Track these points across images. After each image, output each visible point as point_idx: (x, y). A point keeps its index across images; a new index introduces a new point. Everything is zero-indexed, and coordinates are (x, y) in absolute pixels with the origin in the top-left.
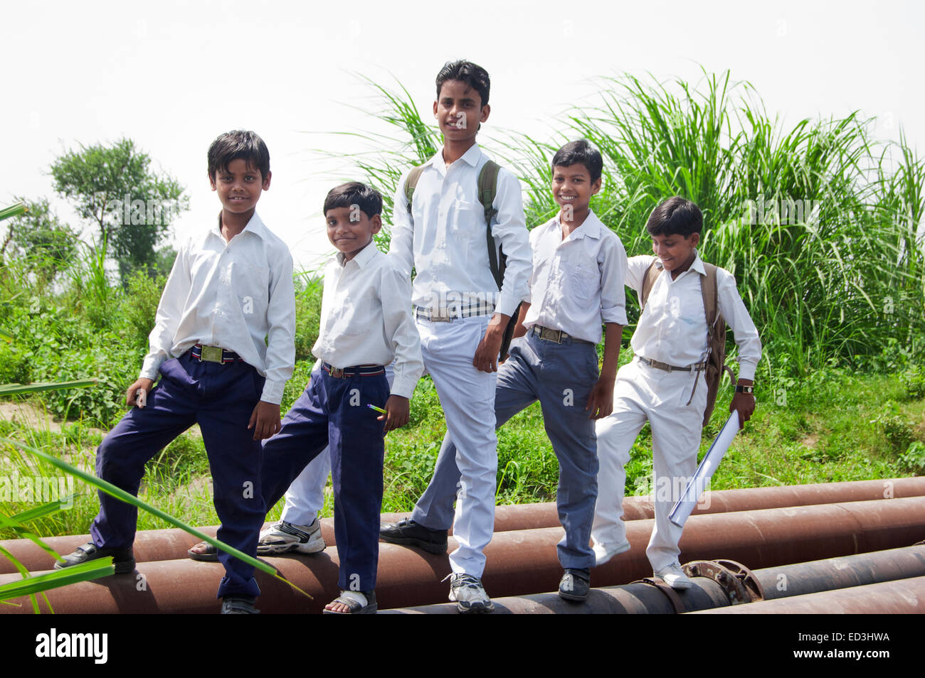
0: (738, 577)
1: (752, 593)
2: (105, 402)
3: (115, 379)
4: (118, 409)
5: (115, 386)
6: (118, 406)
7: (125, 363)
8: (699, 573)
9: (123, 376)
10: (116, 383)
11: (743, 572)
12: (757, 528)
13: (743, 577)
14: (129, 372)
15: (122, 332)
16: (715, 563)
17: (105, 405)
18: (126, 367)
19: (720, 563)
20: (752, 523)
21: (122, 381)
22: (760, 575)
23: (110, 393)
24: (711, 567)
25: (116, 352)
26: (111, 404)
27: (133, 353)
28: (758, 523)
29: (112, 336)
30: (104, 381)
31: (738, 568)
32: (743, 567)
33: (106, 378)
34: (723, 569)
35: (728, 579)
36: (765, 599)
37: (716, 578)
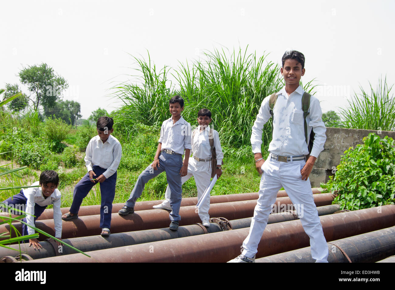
0: (225, 223)
1: (229, 227)
2: (37, 161)
3: (40, 153)
4: (41, 163)
5: (40, 156)
6: (41, 162)
7: (44, 148)
8: (213, 221)
9: (43, 152)
10: (41, 154)
11: (227, 221)
12: (234, 207)
13: (226, 223)
14: (45, 151)
15: (43, 137)
16: (218, 219)
17: (37, 162)
18: (44, 149)
20: (232, 206)
21: (43, 154)
22: (232, 222)
23: (39, 158)
24: (217, 220)
25: (41, 144)
26: (39, 162)
27: (46, 144)
28: (235, 206)
29: (40, 138)
30: (37, 154)
31: (225, 220)
32: (226, 220)
33: (38, 153)
34: (220, 220)
35: (222, 223)
36: (233, 229)
37: (218, 223)
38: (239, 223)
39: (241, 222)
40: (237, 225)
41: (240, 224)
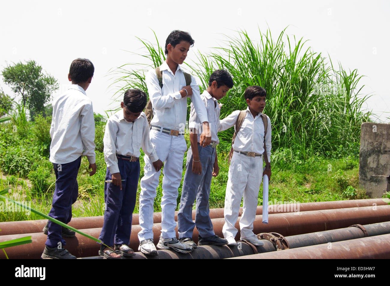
0: (279, 239)
1: (285, 246)
2: (25, 167)
3: (29, 158)
4: (30, 170)
5: (29, 161)
8: (264, 238)
9: (32, 157)
12: (287, 220)
13: (281, 240)
14: (34, 155)
15: (32, 139)
16: (270, 234)
17: (24, 169)
18: (33, 153)
19: (272, 234)
20: (285, 218)
21: (32, 159)
22: (288, 239)
23: (27, 164)
24: (269, 235)
25: (29, 147)
26: (27, 168)
27: (36, 147)
28: (287, 218)
29: (28, 141)
30: (24, 159)
31: (279, 236)
32: (281, 236)
33: (25, 158)
34: (273, 236)
35: (275, 240)
36: (290, 248)
37: (270, 240)
38: (296, 240)
39: (299, 239)
40: (295, 243)
41: (298, 242)
